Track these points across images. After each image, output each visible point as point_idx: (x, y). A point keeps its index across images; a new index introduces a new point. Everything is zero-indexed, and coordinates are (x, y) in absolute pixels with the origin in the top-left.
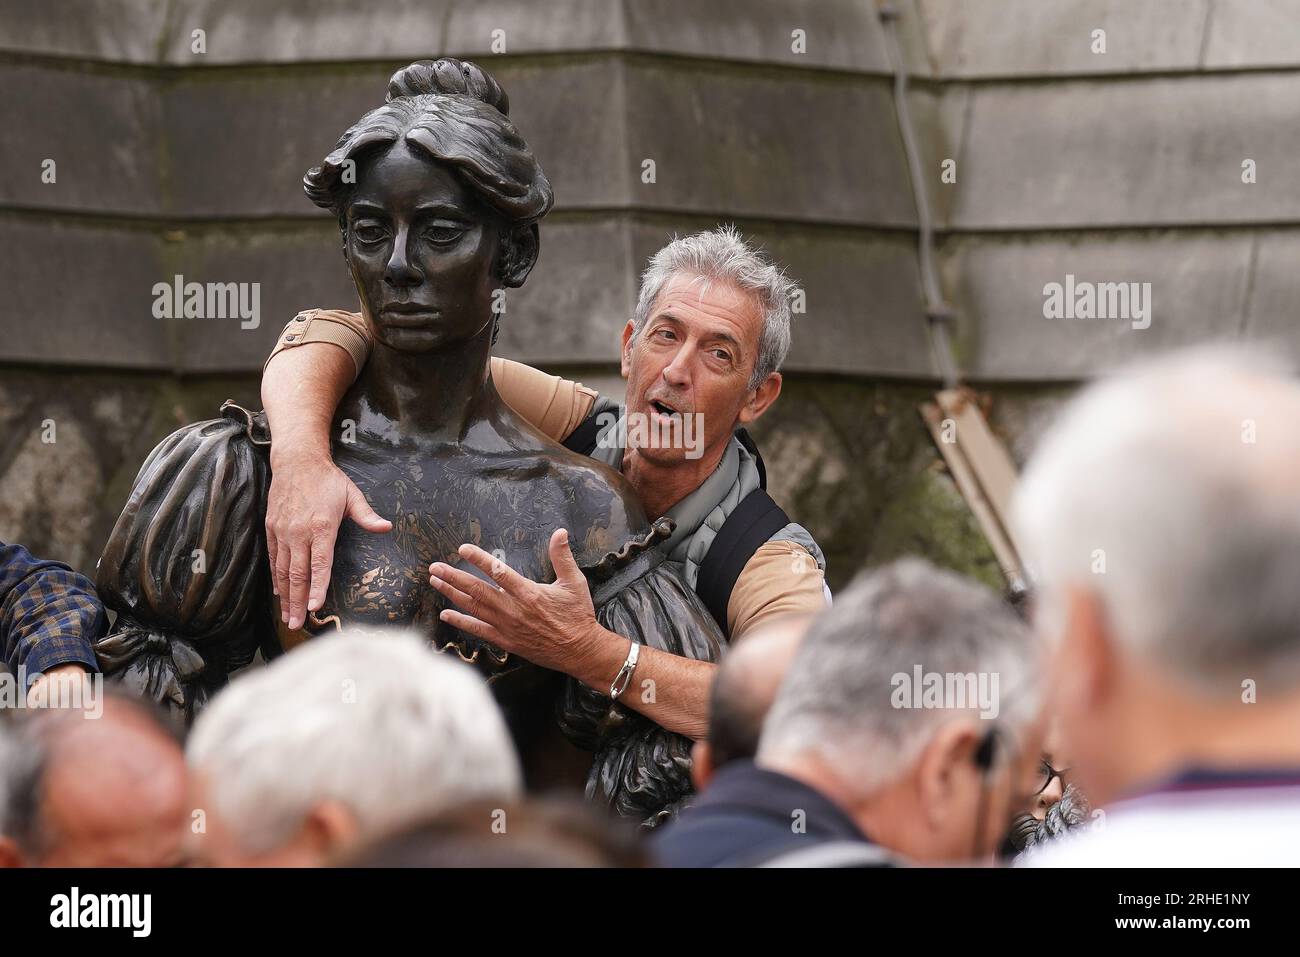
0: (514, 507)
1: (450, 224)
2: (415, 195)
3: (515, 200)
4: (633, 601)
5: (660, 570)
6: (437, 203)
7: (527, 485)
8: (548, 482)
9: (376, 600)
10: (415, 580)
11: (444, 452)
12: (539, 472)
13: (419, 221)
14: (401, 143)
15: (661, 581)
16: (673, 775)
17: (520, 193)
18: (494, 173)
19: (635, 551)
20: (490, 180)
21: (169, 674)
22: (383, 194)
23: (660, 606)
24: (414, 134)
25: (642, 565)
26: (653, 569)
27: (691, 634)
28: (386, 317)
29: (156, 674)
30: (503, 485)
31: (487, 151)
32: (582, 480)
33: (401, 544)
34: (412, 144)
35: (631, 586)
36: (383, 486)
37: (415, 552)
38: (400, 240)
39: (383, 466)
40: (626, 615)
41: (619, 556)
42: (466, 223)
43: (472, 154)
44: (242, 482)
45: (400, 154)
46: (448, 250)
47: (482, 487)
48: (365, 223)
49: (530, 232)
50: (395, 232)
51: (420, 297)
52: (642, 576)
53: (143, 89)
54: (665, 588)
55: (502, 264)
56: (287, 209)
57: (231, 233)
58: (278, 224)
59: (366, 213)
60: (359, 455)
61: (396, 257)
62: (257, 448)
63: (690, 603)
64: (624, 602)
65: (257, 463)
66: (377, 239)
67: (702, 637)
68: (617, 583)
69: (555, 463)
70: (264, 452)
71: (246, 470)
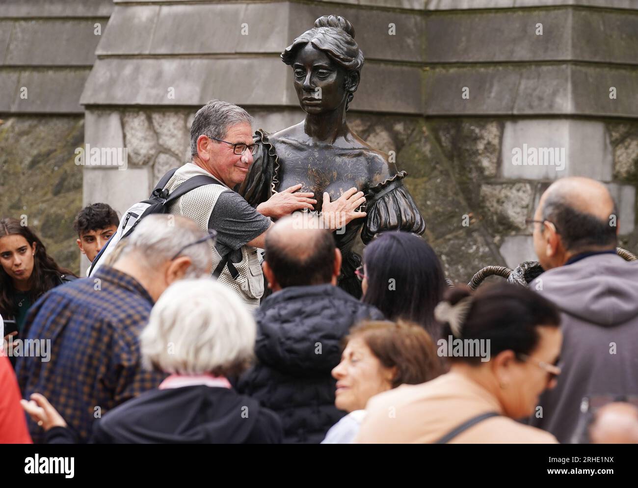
0: (349, 166)
1: (325, 71)
2: (313, 61)
3: (347, 64)
4: (387, 199)
5: (399, 189)
6: (320, 64)
7: (355, 159)
8: (362, 159)
11: (327, 148)
12: (360, 155)
13: (315, 70)
14: (310, 44)
15: (398, 192)
17: (350, 61)
18: (339, 54)
19: (389, 183)
20: (338, 57)
22: (303, 60)
23: (396, 201)
24: (314, 40)
25: (392, 187)
26: (396, 189)
27: (405, 211)
28: (304, 102)
30: (345, 159)
31: (338, 46)
32: (374, 158)
33: (309, 178)
34: (312, 43)
35: (387, 194)
36: (305, 159)
37: (314, 181)
38: (308, 76)
39: (305, 152)
40: (384, 203)
41: (382, 184)
42: (330, 70)
43: (332, 48)
45: (309, 47)
46: (324, 80)
47: (338, 160)
48: (299, 70)
49: (356, 74)
50: (307, 73)
51: (315, 96)
52: (392, 191)
53: (418, 18)
54: (398, 195)
55: (345, 85)
56: (461, 60)
57: (444, 68)
58: (459, 65)
59: (298, 67)
60: (298, 148)
61: (307, 82)
62: (264, 145)
63: (407, 200)
64: (384, 199)
65: (264, 150)
66: (301, 76)
67: (409, 211)
68: (382, 193)
69: (365, 152)
70: (267, 147)
71: (260, 152)
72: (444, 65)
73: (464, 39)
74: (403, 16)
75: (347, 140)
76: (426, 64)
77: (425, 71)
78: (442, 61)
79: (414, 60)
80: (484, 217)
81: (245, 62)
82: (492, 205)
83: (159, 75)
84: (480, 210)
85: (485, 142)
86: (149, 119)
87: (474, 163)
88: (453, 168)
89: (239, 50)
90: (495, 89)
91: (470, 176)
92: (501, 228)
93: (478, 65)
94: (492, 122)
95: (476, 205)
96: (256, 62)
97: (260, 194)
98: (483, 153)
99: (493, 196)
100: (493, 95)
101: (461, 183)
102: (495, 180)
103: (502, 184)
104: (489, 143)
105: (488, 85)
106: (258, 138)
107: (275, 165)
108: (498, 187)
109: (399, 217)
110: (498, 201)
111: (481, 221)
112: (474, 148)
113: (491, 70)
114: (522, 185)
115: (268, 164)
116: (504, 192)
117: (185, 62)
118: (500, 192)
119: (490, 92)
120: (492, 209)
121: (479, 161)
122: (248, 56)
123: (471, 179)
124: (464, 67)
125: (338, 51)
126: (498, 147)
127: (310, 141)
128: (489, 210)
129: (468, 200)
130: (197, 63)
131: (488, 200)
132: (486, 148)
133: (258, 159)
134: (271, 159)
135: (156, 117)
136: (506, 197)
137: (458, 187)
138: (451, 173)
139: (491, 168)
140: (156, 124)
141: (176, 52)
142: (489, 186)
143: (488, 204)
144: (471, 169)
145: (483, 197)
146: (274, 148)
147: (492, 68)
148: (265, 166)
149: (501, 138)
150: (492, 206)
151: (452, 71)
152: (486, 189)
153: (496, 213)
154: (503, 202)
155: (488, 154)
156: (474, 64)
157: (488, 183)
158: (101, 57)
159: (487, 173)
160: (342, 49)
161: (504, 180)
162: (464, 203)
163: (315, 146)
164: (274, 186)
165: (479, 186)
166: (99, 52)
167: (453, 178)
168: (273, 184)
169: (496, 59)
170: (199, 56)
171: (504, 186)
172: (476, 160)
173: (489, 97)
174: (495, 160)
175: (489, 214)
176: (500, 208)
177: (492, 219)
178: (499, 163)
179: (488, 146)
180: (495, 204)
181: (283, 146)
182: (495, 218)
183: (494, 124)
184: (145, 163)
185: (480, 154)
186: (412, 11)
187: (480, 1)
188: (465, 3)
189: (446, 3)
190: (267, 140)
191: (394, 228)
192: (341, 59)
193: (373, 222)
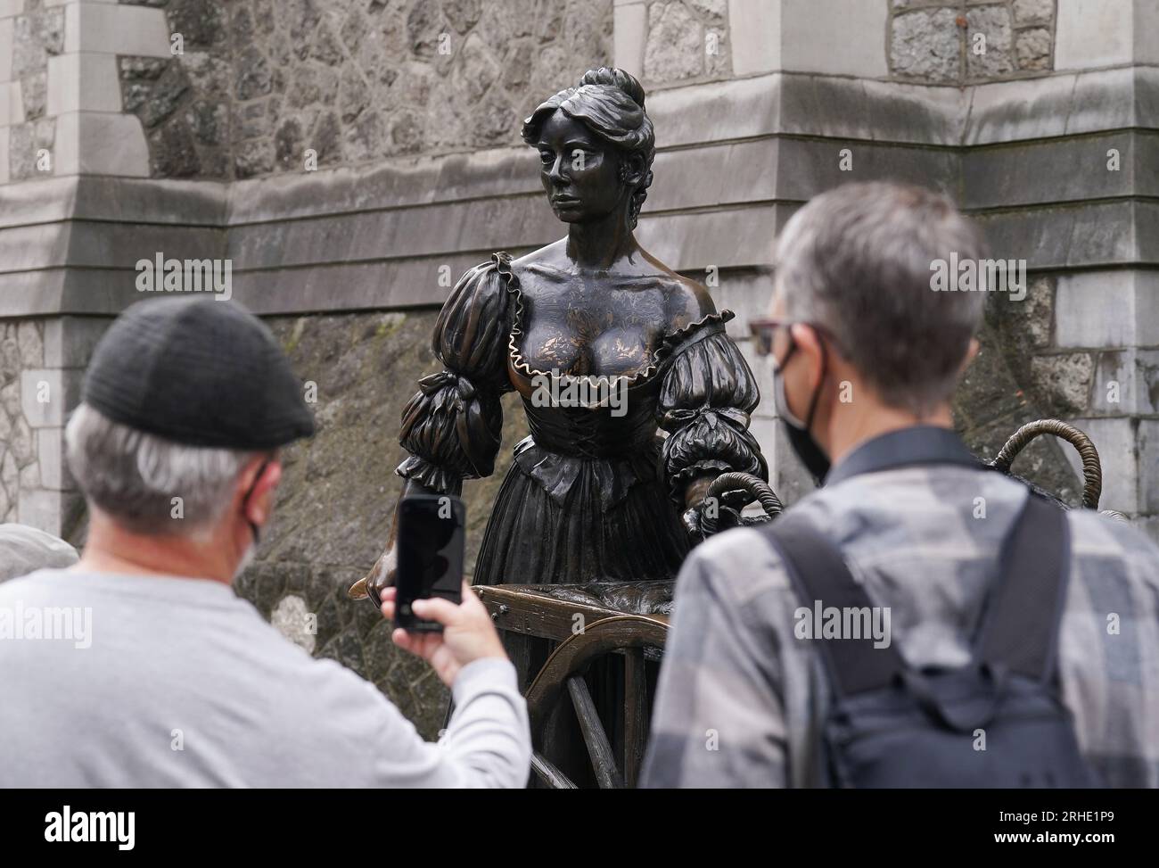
0: (633, 305)
2: (564, 136)
4: (690, 354)
5: (713, 338)
6: (574, 140)
7: (643, 293)
8: (656, 292)
9: (551, 355)
10: (577, 345)
11: (600, 276)
12: (652, 285)
13: (567, 151)
15: (710, 344)
17: (622, 135)
19: (695, 328)
20: (600, 127)
21: (456, 395)
22: (551, 137)
23: (705, 357)
24: (565, 104)
25: (702, 334)
26: (708, 337)
27: (719, 371)
28: (555, 204)
29: (450, 395)
30: (629, 294)
31: (604, 112)
32: (675, 289)
33: (569, 325)
35: (692, 346)
36: (563, 295)
37: (577, 329)
38: (557, 161)
39: (565, 284)
40: (686, 362)
41: (684, 330)
42: (592, 151)
43: (592, 114)
44: (490, 294)
45: (559, 116)
47: (616, 294)
48: (545, 153)
50: (555, 158)
51: (568, 192)
52: (700, 341)
53: (953, 156)
54: (711, 347)
55: (620, 173)
56: (1004, 204)
57: (984, 214)
58: (1003, 210)
59: (544, 148)
60: (555, 279)
61: (554, 171)
62: (502, 276)
63: (725, 356)
64: (687, 355)
65: (501, 284)
66: (549, 161)
67: (726, 373)
68: (687, 344)
69: (661, 281)
70: (505, 278)
71: (494, 287)
72: (985, 212)
73: (1007, 178)
74: (933, 154)
75: (632, 262)
78: (982, 207)
80: (1036, 397)
81: (729, 215)
82: (1045, 382)
84: (1032, 389)
85: (1035, 303)
87: (1022, 331)
88: (999, 338)
89: (722, 202)
90: (1045, 236)
91: (1018, 347)
92: (1057, 410)
93: (1025, 209)
94: (1042, 278)
95: (1027, 382)
96: (741, 214)
98: (1033, 317)
99: (1046, 370)
100: (1042, 244)
101: (1008, 357)
102: (1048, 350)
103: (1056, 355)
104: (1039, 305)
105: (1036, 234)
106: (492, 266)
108: (1052, 359)
109: (709, 382)
110: (1052, 377)
111: (1033, 402)
112: (1022, 313)
113: (1039, 213)
114: (1079, 355)
115: (507, 306)
116: (1057, 365)
117: (664, 220)
118: (1054, 365)
119: (1039, 241)
120: (1045, 387)
121: (1029, 328)
122: (733, 208)
123: (1019, 351)
124: (1007, 212)
125: (601, 119)
126: (1050, 309)
127: (574, 270)
128: (1042, 388)
129: (1017, 376)
130: (677, 220)
131: (1040, 376)
132: (1035, 311)
133: (491, 297)
136: (1062, 371)
137: (1004, 361)
138: (997, 345)
139: (1043, 336)
141: (655, 209)
142: (1042, 358)
143: (1040, 381)
144: (1019, 338)
145: (1035, 373)
146: (517, 280)
147: (1040, 211)
148: (502, 309)
149: (1053, 297)
150: (1046, 384)
151: (994, 218)
152: (1037, 362)
153: (1051, 392)
154: (1058, 378)
155: (1039, 319)
156: (1020, 207)
157: (1040, 355)
159: (1038, 342)
160: (610, 116)
161: (1060, 351)
162: (1012, 381)
164: (513, 340)
165: (1030, 359)
167: (999, 351)
168: (511, 337)
169: (1045, 201)
170: (679, 212)
171: (1059, 357)
172: (1025, 326)
173: (1037, 247)
174: (1047, 326)
175: (1042, 393)
176: (1055, 385)
177: (1047, 400)
178: (1052, 329)
179: (1038, 309)
180: (1049, 381)
181: (533, 276)
182: (1050, 398)
183: (1045, 281)
185: (1029, 319)
186: (945, 148)
187: (1025, 131)
188: (1008, 134)
189: (986, 137)
190: (508, 268)
191: (699, 401)
192: (608, 131)
193: (669, 393)
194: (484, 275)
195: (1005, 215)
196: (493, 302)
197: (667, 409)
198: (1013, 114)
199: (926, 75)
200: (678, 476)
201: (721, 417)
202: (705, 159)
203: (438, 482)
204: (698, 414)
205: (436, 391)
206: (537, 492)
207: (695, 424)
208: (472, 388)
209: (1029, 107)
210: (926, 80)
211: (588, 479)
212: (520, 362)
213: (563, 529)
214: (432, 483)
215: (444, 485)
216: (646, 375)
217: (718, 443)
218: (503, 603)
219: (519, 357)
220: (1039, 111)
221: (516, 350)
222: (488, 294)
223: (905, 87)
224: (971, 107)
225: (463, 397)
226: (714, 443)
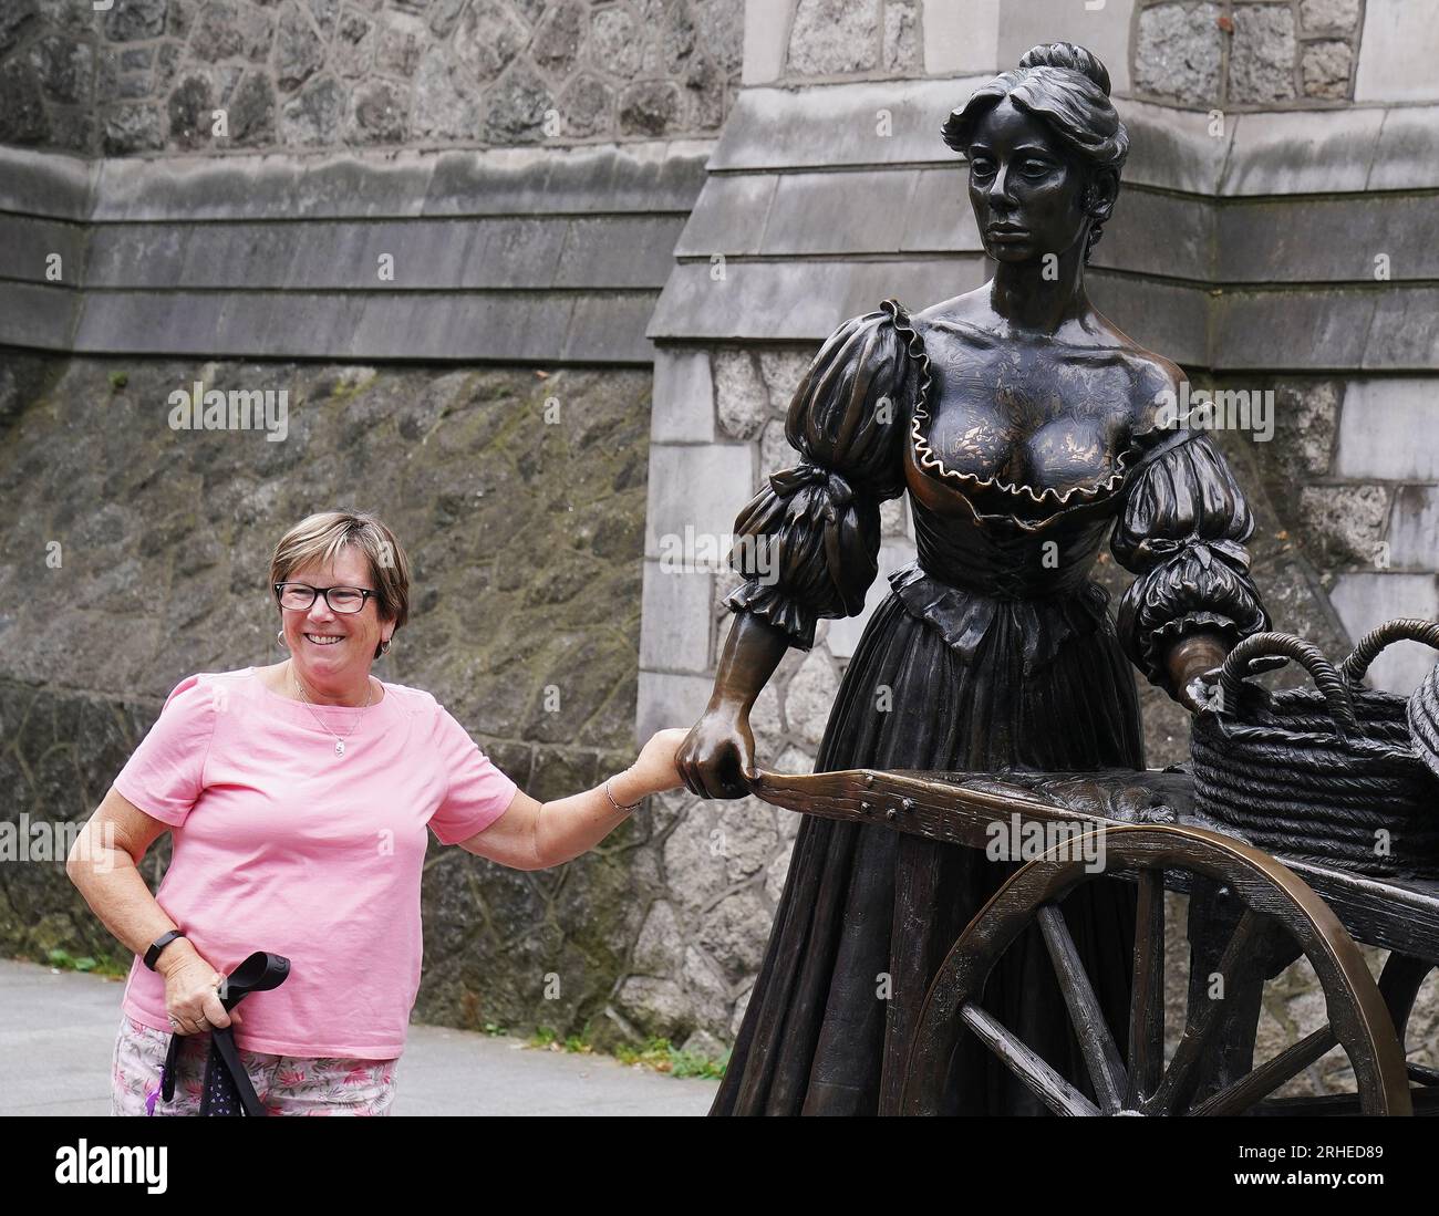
0: (1088, 387)
1: (1039, 163)
2: (1014, 138)
3: (1091, 148)
4: (1171, 463)
5: (1198, 441)
6: (1030, 146)
7: (1101, 371)
8: (1119, 371)
9: (974, 451)
10: (1008, 438)
11: (1041, 343)
12: (1114, 361)
14: (1008, 99)
15: (1196, 448)
16: (1182, 595)
17: (1097, 142)
18: (1073, 124)
20: (1070, 129)
21: (826, 499)
22: (990, 138)
23: (1191, 468)
25: (1184, 435)
26: (1191, 440)
27: (1212, 489)
28: (993, 235)
29: (816, 498)
30: (1083, 372)
31: (1072, 107)
32: (1144, 369)
33: (998, 410)
34: (1015, 100)
35: (1171, 451)
36: (990, 366)
37: (1009, 417)
38: (1002, 174)
39: (991, 351)
40: (1164, 472)
42: (1053, 162)
43: (1058, 109)
44: (885, 358)
45: (1006, 108)
46: (1037, 184)
47: (1065, 371)
48: (979, 161)
49: (1111, 175)
50: (998, 169)
51: (1014, 220)
52: (1182, 444)
53: (1206, 209)
54: (1197, 453)
55: (1084, 198)
56: (1276, 279)
57: (1246, 292)
58: (1272, 287)
59: (978, 153)
60: (975, 342)
61: (998, 187)
62: (899, 334)
63: (1216, 466)
64: (1165, 462)
65: (897, 344)
66: (985, 173)
67: (1220, 491)
68: (1162, 449)
69: (1125, 357)
70: (905, 337)
71: (889, 349)
72: (1248, 286)
73: (1281, 243)
74: (1182, 204)
75: (1086, 329)
76: (1217, 285)
77: (1213, 296)
78: (1243, 280)
79: (1198, 278)
80: (1305, 541)
81: (915, 267)
82: (1320, 521)
83: (774, 289)
84: (1299, 530)
85: (1313, 415)
86: (756, 363)
87: (1292, 450)
88: (1257, 458)
89: (904, 249)
90: (1332, 327)
91: (1284, 472)
92: (1333, 559)
93: (1304, 287)
94: (1325, 382)
95: (1294, 520)
96: (932, 267)
97: (887, 444)
98: (1308, 433)
99: (1322, 506)
100: (1327, 337)
101: (1269, 484)
102: (1325, 479)
103: (1338, 486)
104: (1318, 417)
105: (1318, 323)
106: (885, 318)
107: (923, 380)
108: (1331, 492)
109: (1198, 502)
110: (1330, 515)
111: (1300, 547)
112: (1293, 427)
113: (1325, 294)
114: (1372, 488)
115: (906, 376)
116: (1337, 499)
117: (816, 267)
118: (1334, 499)
119: (1323, 333)
120: (1319, 528)
121: (1301, 448)
122: (921, 258)
123: (1286, 477)
124: (1279, 291)
125: (1069, 117)
126: (1333, 424)
127: (1003, 329)
128: (1315, 529)
129: (1280, 512)
130: (835, 269)
131: (1313, 512)
132: (1312, 426)
133: (885, 362)
134: (914, 365)
135: (767, 359)
136: (1345, 508)
137: (1263, 490)
138: (1253, 467)
139: (1321, 459)
140: (766, 371)
141: (802, 252)
142: (1317, 489)
143: (1313, 519)
144: (1287, 460)
145: (1306, 508)
146: (921, 341)
147: (1326, 292)
148: (898, 380)
149: (1339, 409)
150: (1321, 523)
151: (1260, 296)
152: (1310, 495)
153: (1327, 535)
154: (1338, 517)
155: (1317, 436)
156: (1297, 285)
157: (1314, 485)
158: (682, 260)
159: (1313, 467)
160: (1081, 114)
161: (1342, 481)
162: (1273, 517)
163: (1014, 339)
164: (918, 426)
165: (1300, 489)
166: (679, 252)
167: (1256, 476)
168: (916, 421)
169: (1334, 278)
170: (839, 259)
171: (1342, 489)
172: (1296, 446)
173: (1321, 341)
174: (1328, 447)
175: (1315, 535)
176: (1334, 526)
177: (1319, 544)
178: (1334, 451)
179: (1316, 423)
180: (1325, 520)
181: (943, 336)
182: (1324, 543)
183: (1328, 386)
184: (747, 436)
185: (1302, 436)
186: (1196, 196)
187: (1310, 181)
188: (1285, 184)
189: (1253, 185)
190: (907, 322)
191: (1185, 528)
192: (1078, 136)
193: (1140, 514)
194: (875, 329)
195: (1275, 295)
196: (887, 370)
197: (1139, 538)
198: (1293, 158)
199: (1178, 95)
200: (1160, 631)
201: (1215, 554)
202: (879, 187)
203: (789, 619)
204: (1182, 547)
205: (795, 492)
206: (930, 643)
207: (1180, 560)
208: (849, 490)
209: (1316, 148)
210: (1176, 100)
211: (1004, 629)
212: (930, 459)
213: (967, 697)
214: (782, 621)
215: (798, 625)
216: (1110, 488)
217: (1216, 589)
218: (906, 796)
219: (929, 451)
220: (1330, 156)
221: (923, 440)
222: (881, 357)
223: (1151, 109)
224: (1232, 144)
225: (835, 502)
226: (1210, 587)
